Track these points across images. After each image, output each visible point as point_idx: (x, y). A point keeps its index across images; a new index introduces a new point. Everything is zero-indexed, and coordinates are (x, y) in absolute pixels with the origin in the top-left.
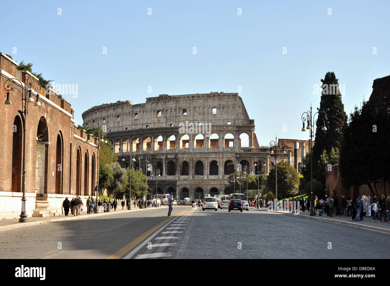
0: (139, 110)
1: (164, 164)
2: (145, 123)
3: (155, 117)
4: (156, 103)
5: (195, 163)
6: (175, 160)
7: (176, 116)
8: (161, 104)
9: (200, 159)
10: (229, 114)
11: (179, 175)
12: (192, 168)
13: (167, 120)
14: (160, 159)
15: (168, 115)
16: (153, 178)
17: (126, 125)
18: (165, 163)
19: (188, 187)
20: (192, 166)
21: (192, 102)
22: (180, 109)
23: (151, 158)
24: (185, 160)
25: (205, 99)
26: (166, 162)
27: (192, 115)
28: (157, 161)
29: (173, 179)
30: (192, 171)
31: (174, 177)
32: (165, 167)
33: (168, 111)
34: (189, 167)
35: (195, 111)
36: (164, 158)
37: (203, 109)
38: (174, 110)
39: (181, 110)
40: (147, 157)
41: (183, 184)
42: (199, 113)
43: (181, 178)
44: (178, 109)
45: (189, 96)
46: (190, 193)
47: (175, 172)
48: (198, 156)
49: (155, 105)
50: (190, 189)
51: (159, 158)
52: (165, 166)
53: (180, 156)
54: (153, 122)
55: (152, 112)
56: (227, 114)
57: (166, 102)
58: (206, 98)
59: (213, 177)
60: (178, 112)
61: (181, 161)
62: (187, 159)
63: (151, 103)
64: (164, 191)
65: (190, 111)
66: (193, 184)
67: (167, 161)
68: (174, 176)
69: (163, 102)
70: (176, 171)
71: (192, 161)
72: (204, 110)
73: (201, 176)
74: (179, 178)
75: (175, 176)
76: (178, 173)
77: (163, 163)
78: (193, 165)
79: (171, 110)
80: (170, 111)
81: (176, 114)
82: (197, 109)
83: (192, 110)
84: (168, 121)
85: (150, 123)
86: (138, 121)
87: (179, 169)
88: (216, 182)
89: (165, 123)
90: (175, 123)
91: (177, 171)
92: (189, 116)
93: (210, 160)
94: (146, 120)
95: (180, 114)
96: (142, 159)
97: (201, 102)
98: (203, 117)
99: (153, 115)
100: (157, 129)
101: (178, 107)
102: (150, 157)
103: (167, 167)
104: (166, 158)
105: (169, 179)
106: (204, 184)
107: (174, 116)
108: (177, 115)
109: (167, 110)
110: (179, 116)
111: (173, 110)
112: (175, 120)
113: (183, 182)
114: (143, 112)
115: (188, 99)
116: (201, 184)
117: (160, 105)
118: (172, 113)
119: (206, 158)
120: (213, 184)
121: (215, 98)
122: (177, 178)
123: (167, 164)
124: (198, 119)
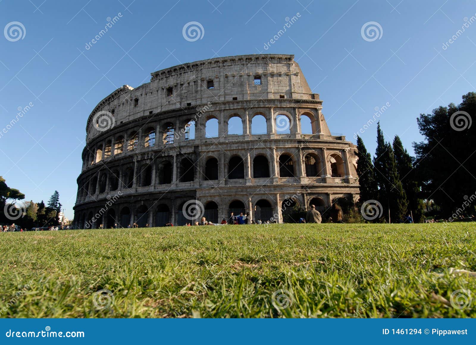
0: (140, 94)
1: (175, 164)
2: (147, 108)
3: (163, 98)
4: (165, 79)
5: (228, 160)
6: (193, 156)
7: (197, 92)
8: (174, 78)
9: (238, 152)
10: (281, 85)
11: (200, 180)
12: (224, 167)
13: (182, 99)
14: (169, 156)
15: (183, 92)
16: (155, 188)
17: (121, 118)
18: (176, 162)
19: (216, 200)
20: (224, 165)
21: (222, 70)
22: (203, 80)
23: (153, 157)
24: (210, 154)
25: (243, 65)
26: (178, 160)
27: (223, 87)
28: (164, 161)
29: (189, 187)
30: (223, 171)
31: (192, 184)
32: (177, 169)
33: (184, 86)
34: (218, 165)
35: (227, 81)
36: (174, 155)
37: (240, 79)
38: (194, 84)
39: (205, 81)
40: (148, 156)
41: (207, 195)
42: (234, 84)
43: (205, 186)
44: (199, 81)
45: (218, 60)
46: (219, 211)
47: (194, 175)
48: (234, 147)
49: (164, 81)
50: (220, 203)
51: (166, 155)
52: (177, 167)
53: (203, 149)
54: (160, 105)
55: (159, 92)
56: (278, 84)
57: (181, 74)
58: (244, 63)
59: (262, 181)
60: (199, 86)
61: (204, 157)
62: (216, 153)
63: (158, 80)
64: (174, 208)
65: (219, 81)
66: (226, 194)
67: (180, 159)
68: (192, 182)
69: (176, 76)
70: (196, 174)
71: (224, 157)
72: (242, 80)
73: (241, 180)
74: (200, 185)
75: (194, 183)
76: (199, 177)
77: (173, 163)
78: (224, 162)
79: (189, 83)
80: (187, 85)
81: (197, 88)
82: (230, 78)
83: (222, 79)
84: (184, 100)
85: (155, 108)
86: (138, 108)
87: (200, 171)
88: (268, 189)
89: (179, 103)
90: (194, 101)
91: (198, 173)
92: (218, 90)
93: (255, 153)
94: (149, 105)
95: (203, 89)
96: (139, 159)
97: (236, 69)
98: (240, 89)
99: (160, 96)
100: (165, 113)
101: (199, 78)
102: (152, 155)
103: (180, 169)
104: (179, 153)
105: (183, 188)
106: (245, 193)
107: (194, 92)
108: (199, 89)
109: (182, 85)
110: (201, 90)
111: (192, 84)
112: (196, 97)
113: (207, 192)
114: (146, 94)
115: (215, 65)
116: (242, 193)
117: (172, 79)
118: (191, 87)
119: (248, 149)
120: (263, 192)
121: (259, 62)
122: (197, 186)
123: (180, 164)
124: (232, 93)
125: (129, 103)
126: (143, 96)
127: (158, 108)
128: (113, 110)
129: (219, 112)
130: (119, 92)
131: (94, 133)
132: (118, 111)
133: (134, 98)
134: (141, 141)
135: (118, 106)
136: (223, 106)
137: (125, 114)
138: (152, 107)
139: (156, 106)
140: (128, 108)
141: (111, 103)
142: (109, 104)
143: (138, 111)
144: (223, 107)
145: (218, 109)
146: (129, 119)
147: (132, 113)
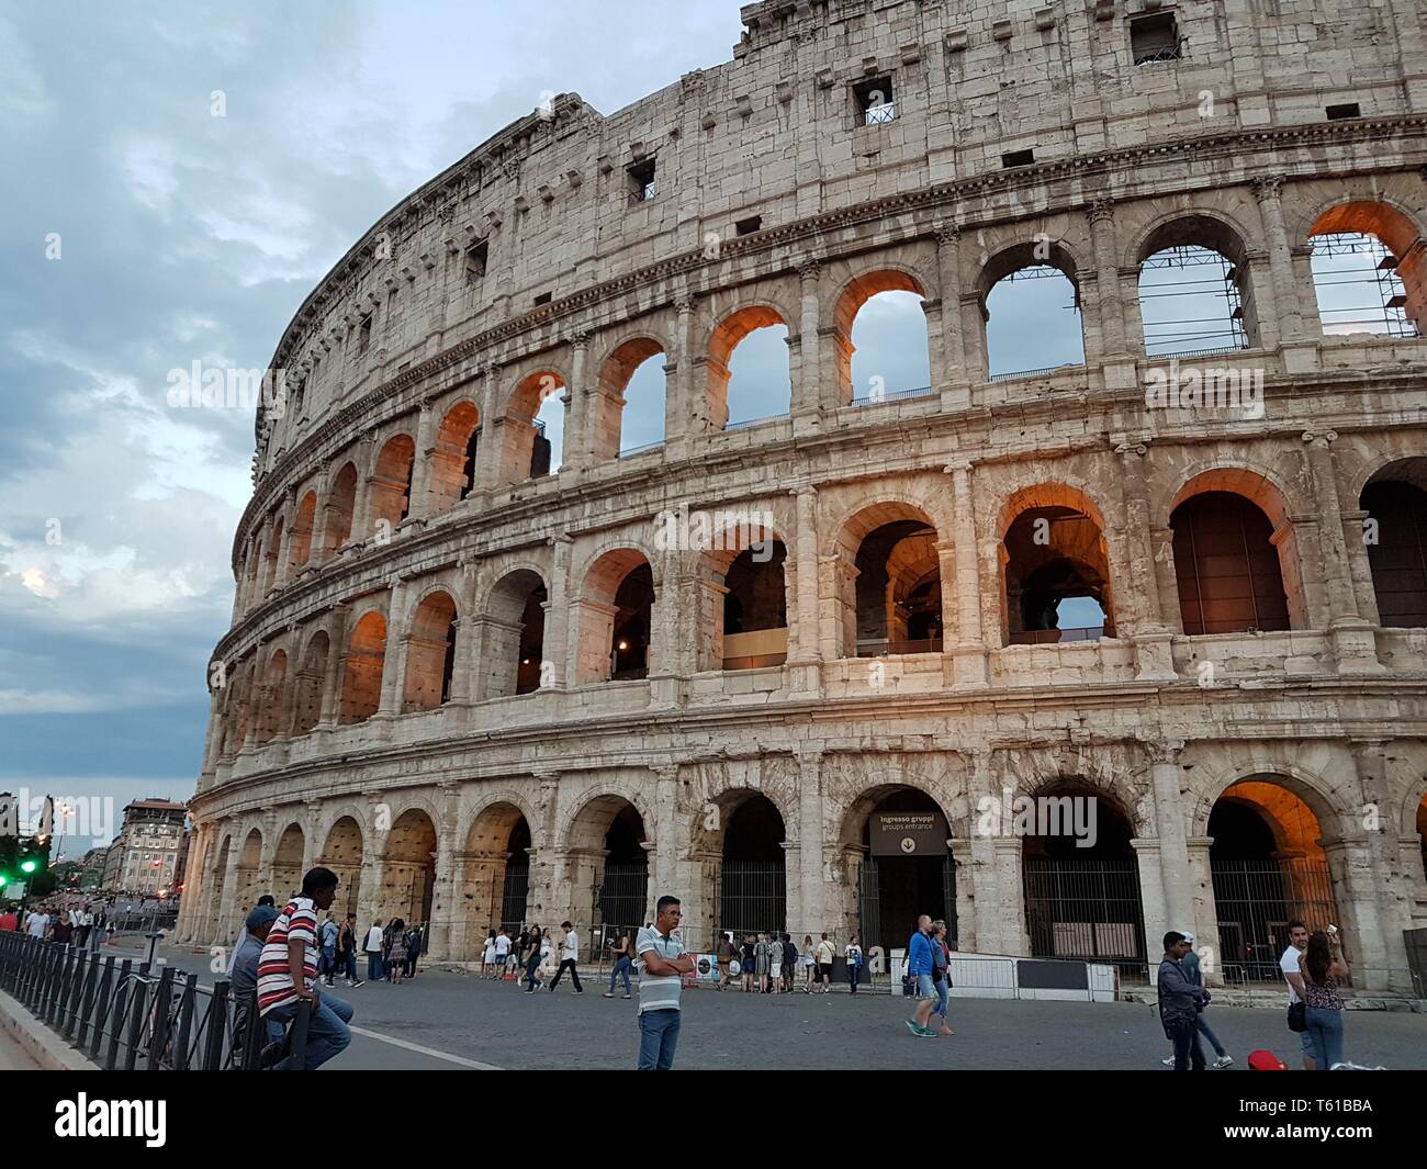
125: (588, 189)
126: (691, 136)
127: (802, 193)
128: (475, 241)
129: (1244, 193)
130: (517, 139)
131: (341, 386)
132: (513, 245)
133: (624, 160)
134: (692, 389)
135: (516, 215)
136: (1273, 157)
137: (566, 254)
138: (753, 197)
139: (786, 186)
140: (589, 214)
141: (461, 208)
142: (448, 215)
143: (655, 229)
144: (1273, 163)
145: (1237, 176)
146: (594, 275)
147: (618, 242)
